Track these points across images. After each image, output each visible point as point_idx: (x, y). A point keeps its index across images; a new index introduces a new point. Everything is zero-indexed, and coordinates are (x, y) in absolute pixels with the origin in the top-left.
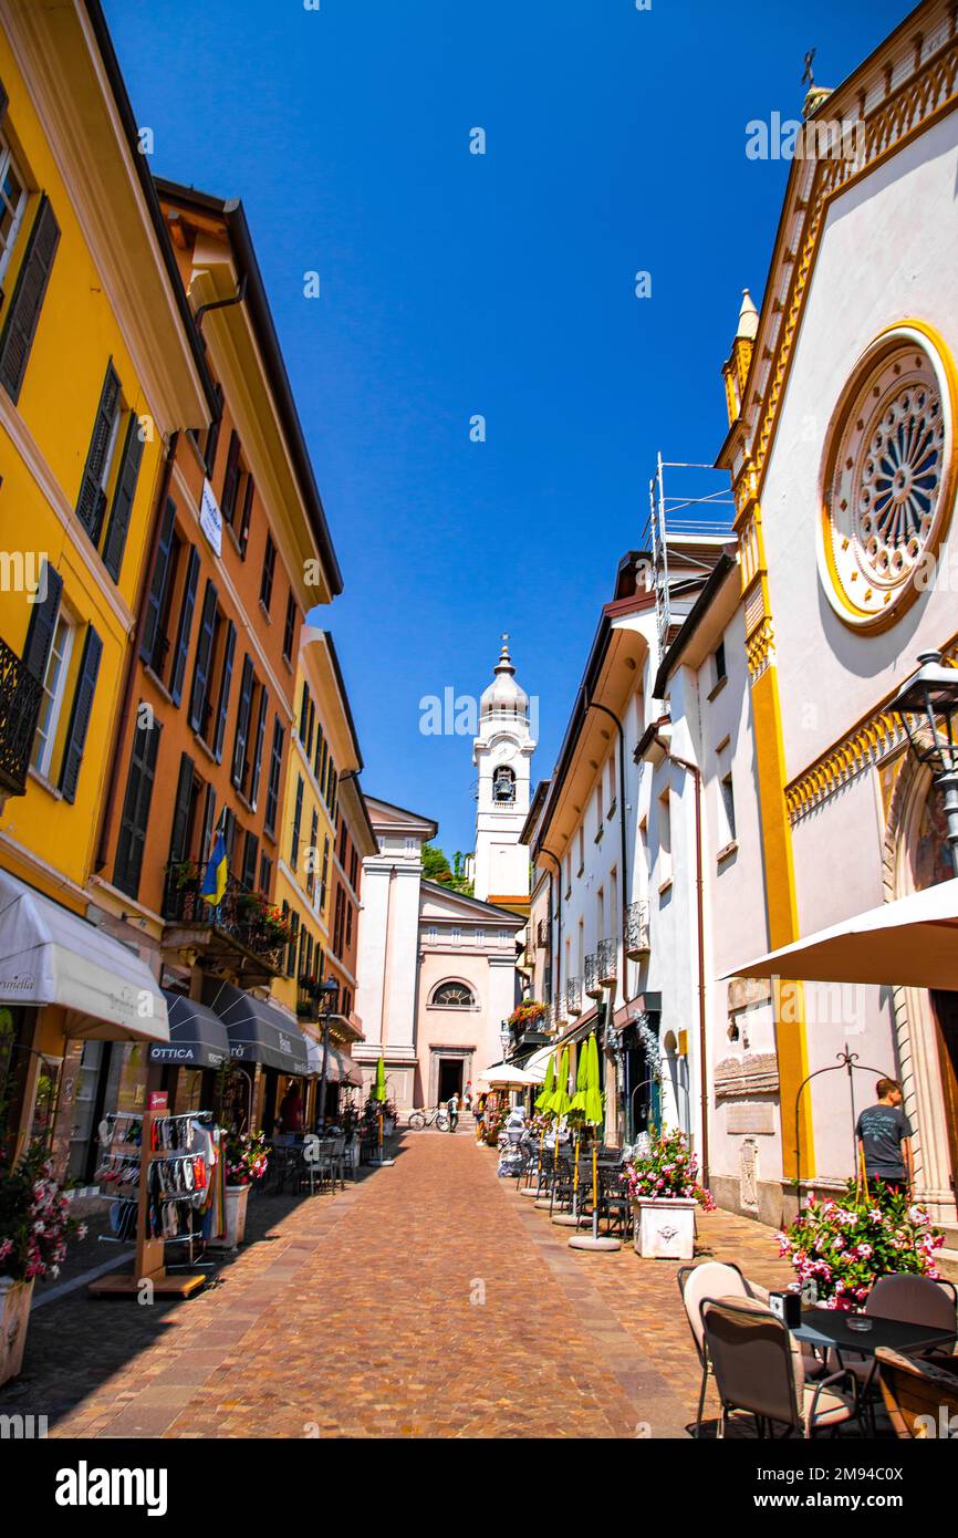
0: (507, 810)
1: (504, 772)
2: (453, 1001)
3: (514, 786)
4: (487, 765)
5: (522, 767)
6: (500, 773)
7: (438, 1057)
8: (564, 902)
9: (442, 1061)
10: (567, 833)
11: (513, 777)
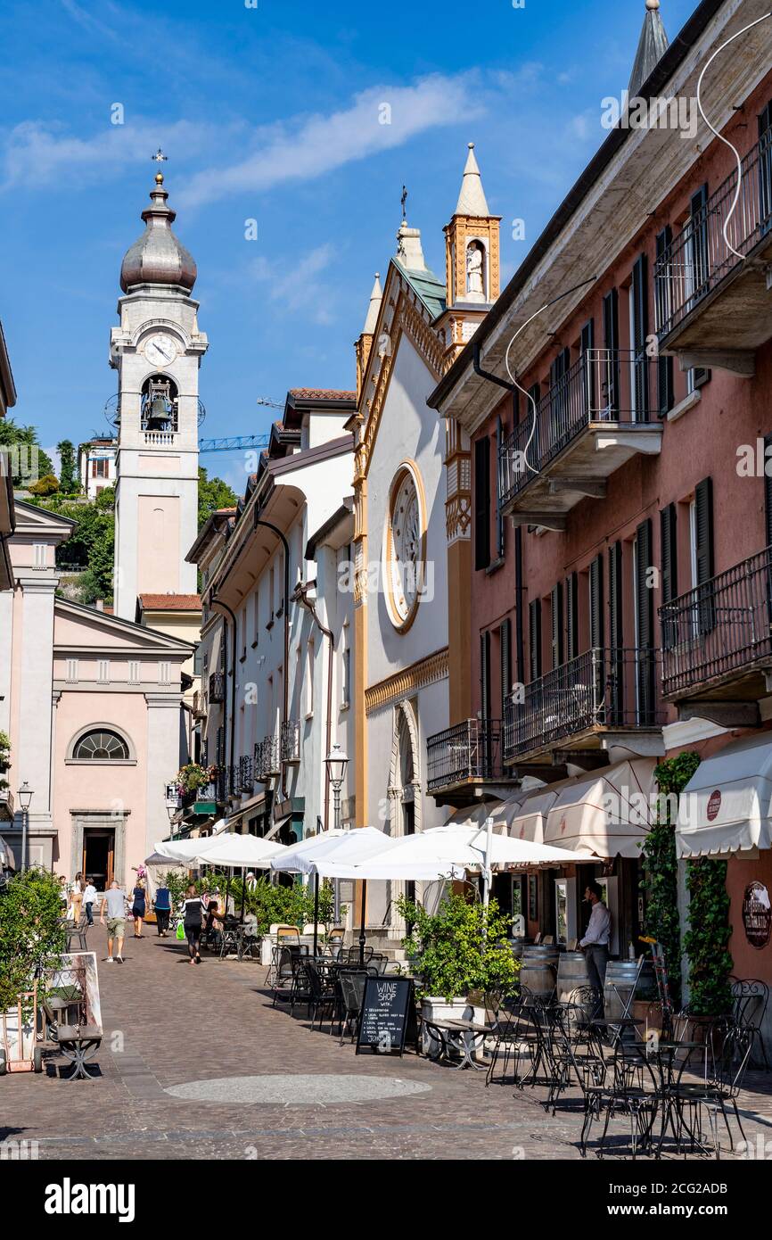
0: (166, 446)
1: (160, 385)
2: (100, 754)
3: (175, 407)
4: (135, 371)
5: (186, 374)
6: (153, 386)
7: (81, 826)
8: (238, 663)
9: (87, 830)
10: (244, 591)
11: (174, 392)
